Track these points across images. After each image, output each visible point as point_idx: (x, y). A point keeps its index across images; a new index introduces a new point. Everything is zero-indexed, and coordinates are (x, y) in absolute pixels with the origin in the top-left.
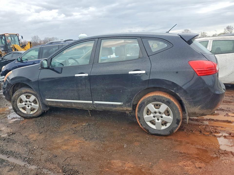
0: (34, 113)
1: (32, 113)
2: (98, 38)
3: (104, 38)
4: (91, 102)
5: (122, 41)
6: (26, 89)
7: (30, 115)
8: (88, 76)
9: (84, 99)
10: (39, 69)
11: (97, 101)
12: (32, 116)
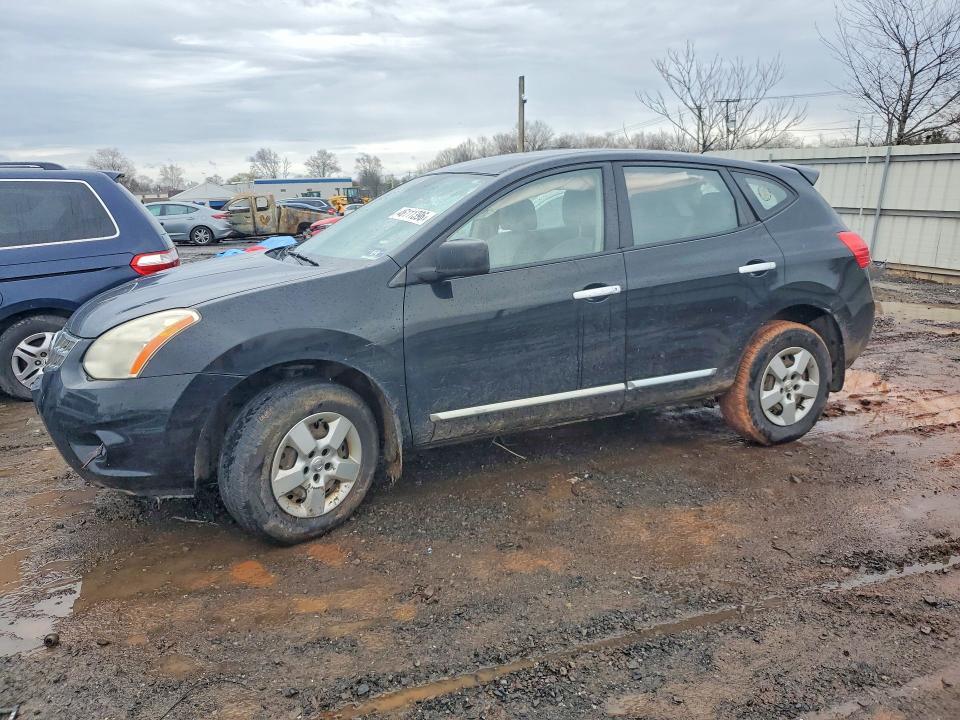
0: (338, 502)
1: (332, 506)
2: (611, 161)
3: (630, 163)
4: (620, 386)
5: (683, 176)
6: (317, 389)
7: (323, 522)
8: (622, 292)
9: (596, 382)
10: (393, 282)
11: (641, 378)
12: (331, 520)
